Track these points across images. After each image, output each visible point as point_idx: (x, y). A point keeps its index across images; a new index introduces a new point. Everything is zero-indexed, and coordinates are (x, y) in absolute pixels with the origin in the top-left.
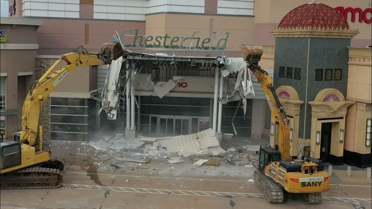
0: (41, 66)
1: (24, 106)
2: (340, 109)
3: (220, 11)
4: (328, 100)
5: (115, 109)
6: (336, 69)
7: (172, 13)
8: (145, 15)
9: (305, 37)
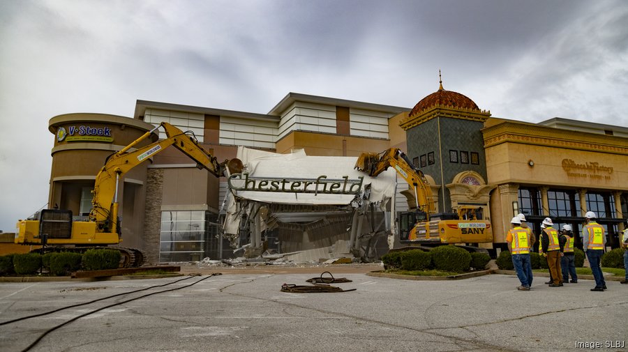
0: (153, 177)
2: (481, 192)
3: (352, 133)
4: (467, 183)
6: (471, 153)
7: (302, 131)
8: (276, 143)
9: (434, 118)
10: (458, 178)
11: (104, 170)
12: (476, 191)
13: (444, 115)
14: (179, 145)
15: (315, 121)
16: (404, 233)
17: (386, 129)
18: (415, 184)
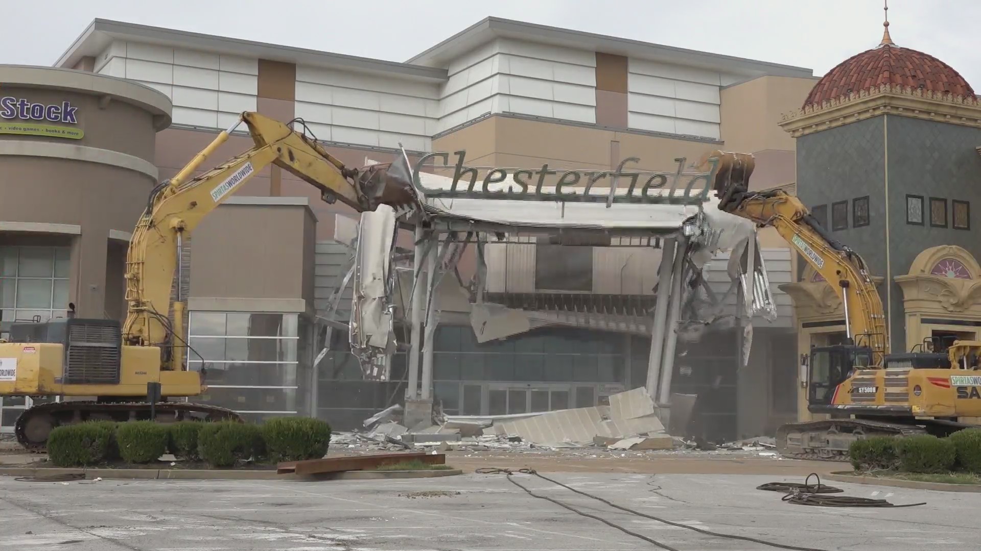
1: (132, 248)
3: (634, 122)
4: (944, 273)
5: (385, 351)
6: (954, 201)
7: (513, 116)
8: (433, 138)
9: (873, 117)
10: (923, 262)
11: (152, 225)
12: (964, 293)
13: (900, 112)
14: (286, 160)
15: (543, 90)
16: (818, 390)
17: (713, 114)
18: (845, 284)
